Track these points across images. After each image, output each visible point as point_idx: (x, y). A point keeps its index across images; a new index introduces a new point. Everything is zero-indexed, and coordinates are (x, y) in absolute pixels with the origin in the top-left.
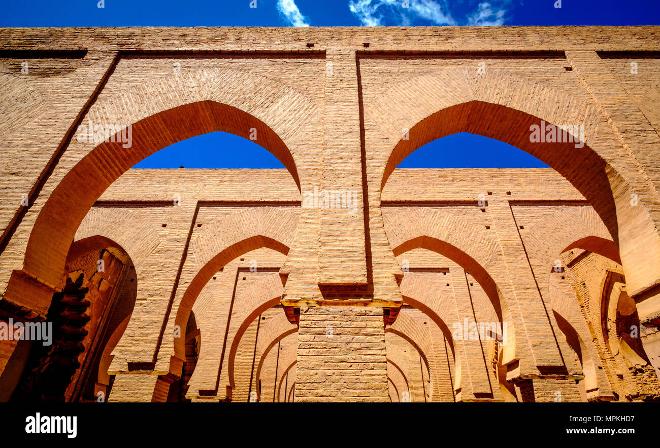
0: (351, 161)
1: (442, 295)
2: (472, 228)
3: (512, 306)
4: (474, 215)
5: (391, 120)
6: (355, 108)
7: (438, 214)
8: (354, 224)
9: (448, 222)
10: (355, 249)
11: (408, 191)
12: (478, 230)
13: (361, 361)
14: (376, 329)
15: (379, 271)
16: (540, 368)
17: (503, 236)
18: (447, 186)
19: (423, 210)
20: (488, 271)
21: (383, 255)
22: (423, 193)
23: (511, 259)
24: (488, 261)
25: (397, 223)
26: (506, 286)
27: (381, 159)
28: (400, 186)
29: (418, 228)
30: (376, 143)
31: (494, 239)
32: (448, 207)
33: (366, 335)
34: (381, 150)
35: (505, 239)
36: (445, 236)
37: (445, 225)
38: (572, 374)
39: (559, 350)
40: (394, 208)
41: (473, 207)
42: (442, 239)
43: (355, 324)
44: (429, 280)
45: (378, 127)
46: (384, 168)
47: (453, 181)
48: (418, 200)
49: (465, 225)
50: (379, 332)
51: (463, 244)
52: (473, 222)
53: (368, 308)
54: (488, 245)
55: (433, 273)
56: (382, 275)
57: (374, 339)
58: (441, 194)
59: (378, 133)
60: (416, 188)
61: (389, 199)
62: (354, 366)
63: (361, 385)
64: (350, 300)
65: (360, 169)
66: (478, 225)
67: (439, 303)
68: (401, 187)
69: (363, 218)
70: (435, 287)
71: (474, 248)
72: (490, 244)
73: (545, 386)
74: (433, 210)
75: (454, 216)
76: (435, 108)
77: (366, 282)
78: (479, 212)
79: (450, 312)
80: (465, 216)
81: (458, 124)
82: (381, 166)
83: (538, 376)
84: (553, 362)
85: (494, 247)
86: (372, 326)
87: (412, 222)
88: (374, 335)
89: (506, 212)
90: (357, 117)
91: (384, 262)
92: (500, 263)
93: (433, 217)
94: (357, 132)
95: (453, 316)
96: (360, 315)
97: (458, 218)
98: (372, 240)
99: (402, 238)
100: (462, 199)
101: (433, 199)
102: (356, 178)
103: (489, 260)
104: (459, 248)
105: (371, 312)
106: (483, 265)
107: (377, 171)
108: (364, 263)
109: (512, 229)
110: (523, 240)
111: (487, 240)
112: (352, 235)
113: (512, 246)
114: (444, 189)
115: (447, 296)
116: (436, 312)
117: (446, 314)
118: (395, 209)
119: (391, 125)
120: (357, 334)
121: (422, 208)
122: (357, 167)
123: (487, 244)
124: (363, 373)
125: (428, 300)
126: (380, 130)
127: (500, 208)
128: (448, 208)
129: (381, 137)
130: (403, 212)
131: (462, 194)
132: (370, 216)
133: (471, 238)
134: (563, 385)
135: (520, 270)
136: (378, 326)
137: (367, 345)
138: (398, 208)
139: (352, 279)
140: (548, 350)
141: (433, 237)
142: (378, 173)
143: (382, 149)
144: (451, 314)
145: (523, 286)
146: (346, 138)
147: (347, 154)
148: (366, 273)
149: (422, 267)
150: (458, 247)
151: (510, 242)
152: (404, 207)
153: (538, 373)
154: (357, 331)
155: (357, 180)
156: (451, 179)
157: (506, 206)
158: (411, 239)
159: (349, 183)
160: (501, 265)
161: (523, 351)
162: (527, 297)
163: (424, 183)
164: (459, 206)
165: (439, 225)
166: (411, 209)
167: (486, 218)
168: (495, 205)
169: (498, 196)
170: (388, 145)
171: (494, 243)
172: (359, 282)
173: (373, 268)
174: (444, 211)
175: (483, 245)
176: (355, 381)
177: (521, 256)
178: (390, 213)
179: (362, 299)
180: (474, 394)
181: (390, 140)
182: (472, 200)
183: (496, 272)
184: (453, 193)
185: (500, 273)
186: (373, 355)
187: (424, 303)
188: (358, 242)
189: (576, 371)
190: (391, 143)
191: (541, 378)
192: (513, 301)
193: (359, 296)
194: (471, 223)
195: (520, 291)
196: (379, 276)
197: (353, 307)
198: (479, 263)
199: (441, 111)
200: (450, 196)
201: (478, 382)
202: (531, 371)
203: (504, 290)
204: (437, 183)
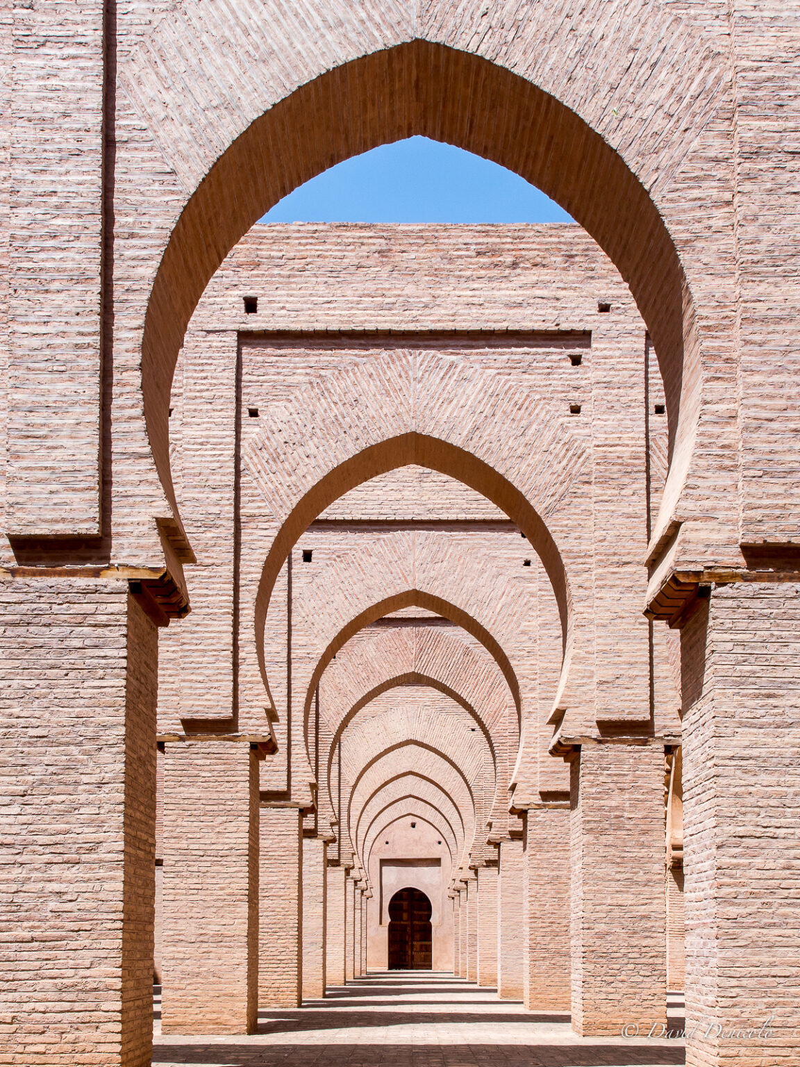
0: (77, 244)
1: (508, 589)
2: (536, 411)
3: (582, 604)
4: (549, 374)
5: (187, 111)
6: (92, 68)
7: (459, 369)
8: (78, 409)
9: (479, 393)
10: (78, 466)
11: (388, 300)
12: (548, 417)
13: (84, 667)
14: (112, 617)
15: (126, 510)
16: (602, 725)
17: (605, 433)
18: (495, 284)
19: (419, 359)
20: (547, 522)
21: (137, 478)
22: (426, 306)
23: (609, 492)
24: (554, 498)
25: (350, 398)
26: (579, 557)
27: (151, 237)
28: (368, 285)
29: (401, 410)
30: (142, 189)
31: (583, 441)
32: (487, 350)
33: (95, 626)
34: (153, 211)
35: (607, 442)
36: (465, 433)
37: (469, 403)
38: (662, 735)
39: (652, 691)
40: (346, 351)
41: (552, 350)
42: (456, 440)
43: (76, 608)
44: (484, 551)
45: (150, 134)
46: (156, 264)
47: (514, 265)
48: (411, 327)
49: (520, 402)
50: (118, 621)
51: (505, 454)
52: (540, 393)
53: (100, 581)
54: (564, 456)
55: (496, 535)
56: (131, 519)
57: (107, 633)
58: (474, 310)
59: (152, 155)
60: (410, 289)
61: (334, 327)
62: (72, 674)
63: (82, 702)
64: (68, 567)
65: (95, 268)
66: (553, 402)
67: (500, 606)
68: (371, 286)
69: (97, 397)
70: (494, 569)
71: (529, 465)
72: (570, 453)
73: (602, 757)
74: (447, 357)
75: (498, 377)
76: (306, 67)
77: (95, 532)
78: (563, 364)
79: (521, 628)
80: (526, 376)
81: (392, 113)
82: (150, 258)
83: (595, 739)
84: (630, 713)
85: (576, 462)
86: (106, 612)
87: (388, 395)
88: (110, 625)
89: (632, 366)
90: (96, 100)
91: (137, 492)
92: (581, 504)
93: (442, 379)
94: (94, 151)
95: (526, 637)
96: (85, 592)
97: (507, 381)
98: (116, 447)
99: (357, 439)
100: (527, 325)
101: (449, 326)
102: (87, 291)
103: (557, 497)
104: (491, 465)
105: (105, 586)
106: (539, 509)
107: (141, 271)
108: (95, 495)
109: (634, 413)
110: (651, 443)
111: (565, 443)
112: (74, 435)
113: (620, 461)
114: (485, 291)
115: (519, 591)
116: (487, 628)
117: (511, 632)
118: (347, 356)
119: (186, 128)
120: (79, 624)
121: (418, 352)
122: (90, 260)
123: (561, 455)
124: (86, 684)
125: (472, 601)
126: (156, 143)
127: (618, 353)
128: (486, 354)
129: (158, 167)
130: (368, 366)
131: (529, 311)
132: (115, 390)
133: (527, 438)
134: (636, 755)
135: (621, 520)
136: (116, 612)
137: (96, 641)
138: (356, 352)
139: (70, 526)
140: (628, 691)
141: (436, 435)
142: (142, 278)
143: (155, 205)
144: (523, 633)
145: (616, 558)
146: (67, 172)
147: (68, 222)
148: (97, 515)
149: (469, 517)
150: (490, 461)
151: (618, 448)
152: (371, 351)
153: (595, 733)
154: (79, 619)
155: (87, 298)
156: (509, 259)
157: (636, 346)
158: (379, 441)
159: (69, 307)
160: (583, 507)
161: (578, 693)
162: (618, 582)
163: (435, 273)
164: (516, 346)
165: (455, 402)
166: (390, 356)
167: (575, 383)
168: (608, 346)
169: (622, 317)
170: (173, 192)
171: (580, 452)
172: (84, 532)
173: (114, 504)
174: (475, 361)
175: (551, 458)
176: (73, 696)
177: (635, 486)
178: (335, 367)
179: (88, 565)
180: (541, 793)
181: (180, 177)
182: (552, 327)
183: (566, 526)
184: (508, 306)
185: (573, 528)
186: (104, 657)
187: (462, 608)
188: (84, 452)
189: (671, 730)
190: (180, 188)
191: (600, 742)
192: (587, 593)
193: (84, 560)
194: (537, 397)
195: (606, 570)
196: (125, 520)
197: (73, 579)
198: (532, 503)
199: (321, 76)
200: (495, 317)
201: (554, 772)
202: (583, 729)
203: (573, 567)
204: (468, 273)
